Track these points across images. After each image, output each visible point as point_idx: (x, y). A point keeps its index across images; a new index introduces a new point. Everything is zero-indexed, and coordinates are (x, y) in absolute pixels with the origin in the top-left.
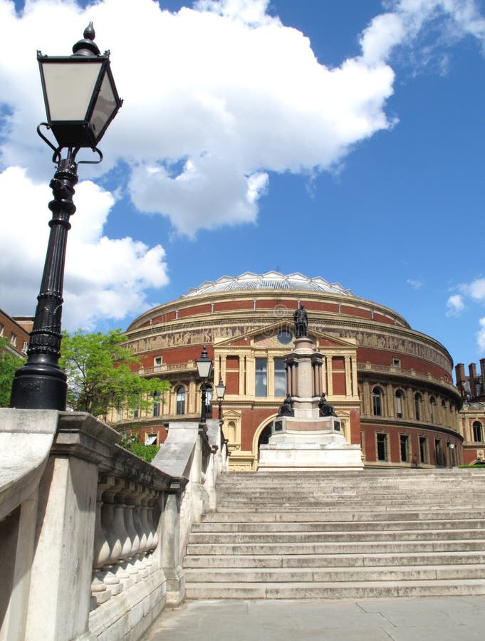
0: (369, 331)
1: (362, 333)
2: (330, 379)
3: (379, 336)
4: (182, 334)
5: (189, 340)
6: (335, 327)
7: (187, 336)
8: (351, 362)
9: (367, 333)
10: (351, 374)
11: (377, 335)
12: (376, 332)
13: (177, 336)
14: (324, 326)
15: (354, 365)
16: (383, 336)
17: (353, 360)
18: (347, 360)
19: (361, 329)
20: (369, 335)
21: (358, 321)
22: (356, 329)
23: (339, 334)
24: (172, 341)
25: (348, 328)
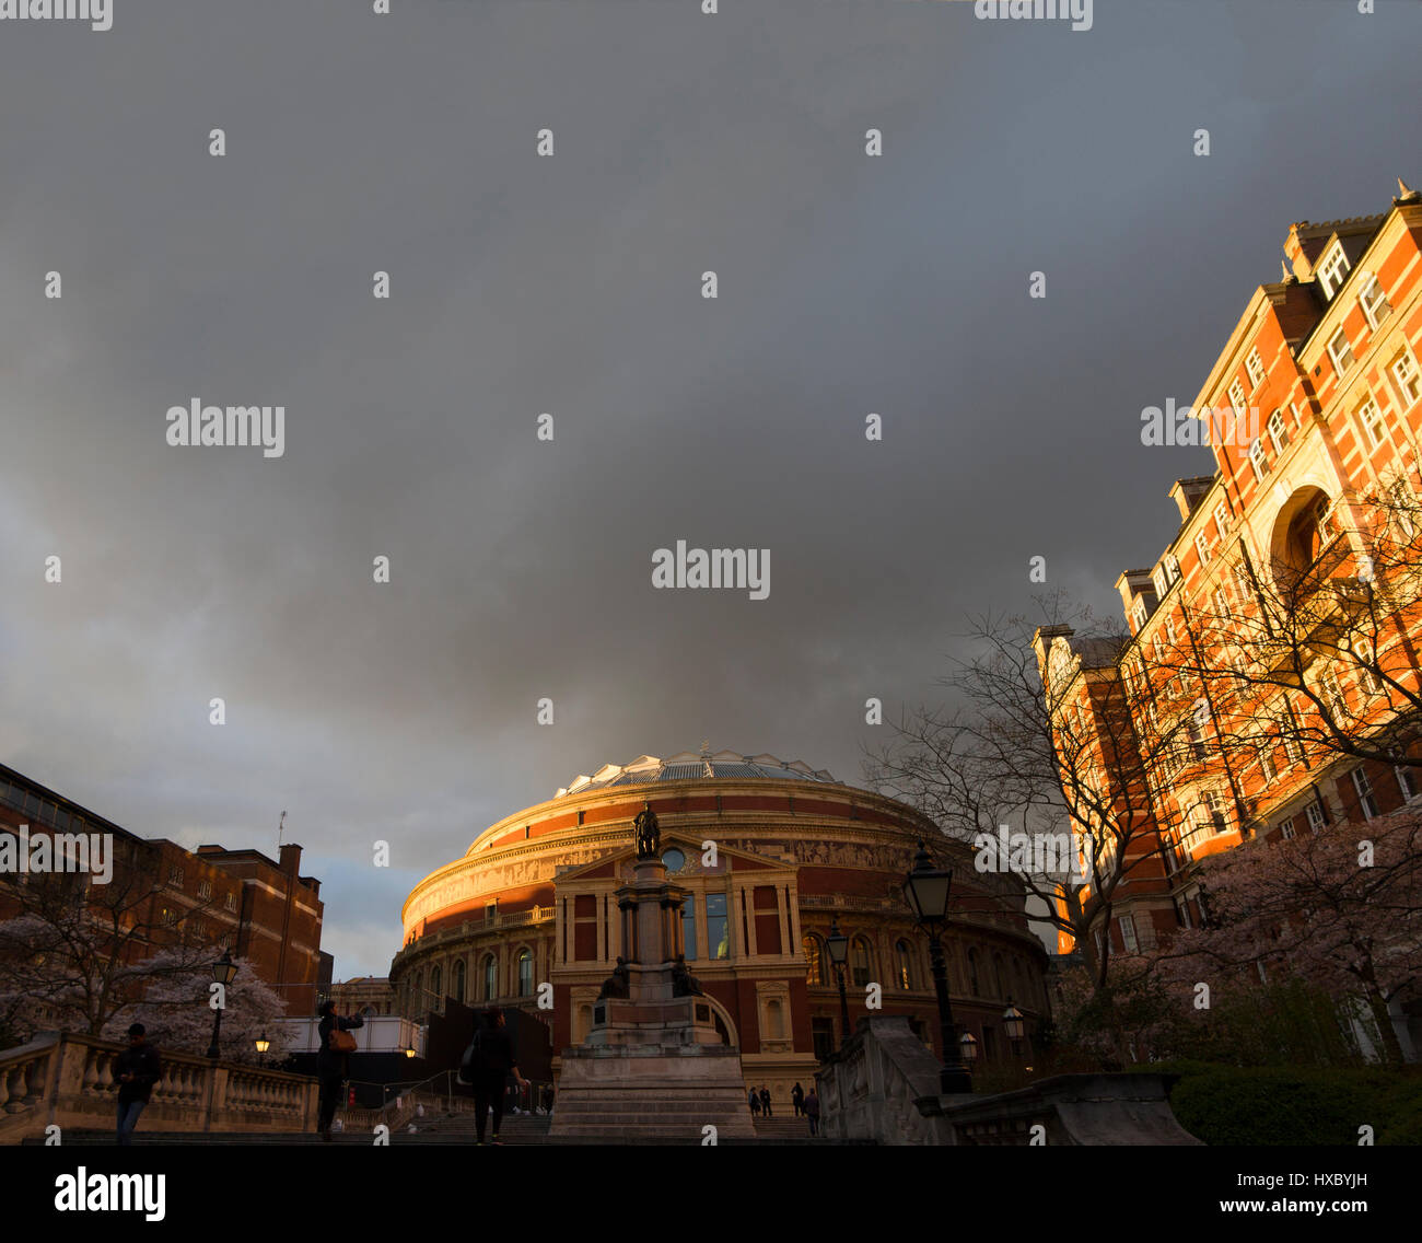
0: (839, 838)
1: (827, 843)
2: (752, 926)
3: (859, 847)
4: (524, 864)
5: (536, 873)
6: (775, 835)
7: (532, 867)
8: (787, 895)
9: (836, 843)
10: (789, 916)
11: (854, 844)
12: (853, 839)
13: (517, 868)
14: (755, 836)
15: (794, 901)
16: (867, 846)
17: (791, 891)
18: (781, 893)
19: (825, 837)
20: (840, 845)
21: (817, 823)
22: (814, 837)
23: (783, 848)
24: (511, 875)
25: (800, 836)
